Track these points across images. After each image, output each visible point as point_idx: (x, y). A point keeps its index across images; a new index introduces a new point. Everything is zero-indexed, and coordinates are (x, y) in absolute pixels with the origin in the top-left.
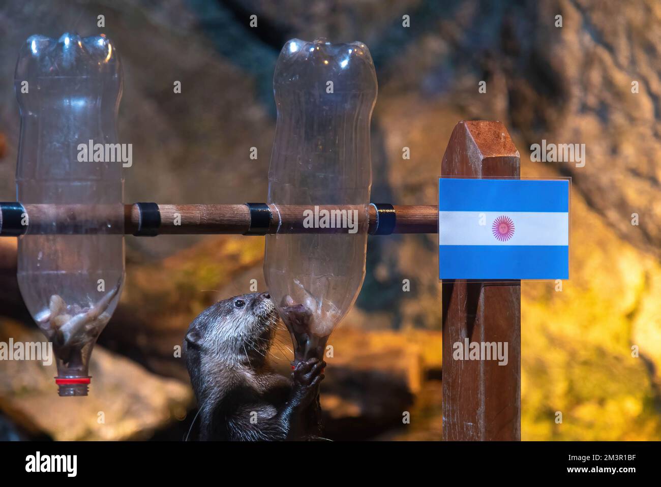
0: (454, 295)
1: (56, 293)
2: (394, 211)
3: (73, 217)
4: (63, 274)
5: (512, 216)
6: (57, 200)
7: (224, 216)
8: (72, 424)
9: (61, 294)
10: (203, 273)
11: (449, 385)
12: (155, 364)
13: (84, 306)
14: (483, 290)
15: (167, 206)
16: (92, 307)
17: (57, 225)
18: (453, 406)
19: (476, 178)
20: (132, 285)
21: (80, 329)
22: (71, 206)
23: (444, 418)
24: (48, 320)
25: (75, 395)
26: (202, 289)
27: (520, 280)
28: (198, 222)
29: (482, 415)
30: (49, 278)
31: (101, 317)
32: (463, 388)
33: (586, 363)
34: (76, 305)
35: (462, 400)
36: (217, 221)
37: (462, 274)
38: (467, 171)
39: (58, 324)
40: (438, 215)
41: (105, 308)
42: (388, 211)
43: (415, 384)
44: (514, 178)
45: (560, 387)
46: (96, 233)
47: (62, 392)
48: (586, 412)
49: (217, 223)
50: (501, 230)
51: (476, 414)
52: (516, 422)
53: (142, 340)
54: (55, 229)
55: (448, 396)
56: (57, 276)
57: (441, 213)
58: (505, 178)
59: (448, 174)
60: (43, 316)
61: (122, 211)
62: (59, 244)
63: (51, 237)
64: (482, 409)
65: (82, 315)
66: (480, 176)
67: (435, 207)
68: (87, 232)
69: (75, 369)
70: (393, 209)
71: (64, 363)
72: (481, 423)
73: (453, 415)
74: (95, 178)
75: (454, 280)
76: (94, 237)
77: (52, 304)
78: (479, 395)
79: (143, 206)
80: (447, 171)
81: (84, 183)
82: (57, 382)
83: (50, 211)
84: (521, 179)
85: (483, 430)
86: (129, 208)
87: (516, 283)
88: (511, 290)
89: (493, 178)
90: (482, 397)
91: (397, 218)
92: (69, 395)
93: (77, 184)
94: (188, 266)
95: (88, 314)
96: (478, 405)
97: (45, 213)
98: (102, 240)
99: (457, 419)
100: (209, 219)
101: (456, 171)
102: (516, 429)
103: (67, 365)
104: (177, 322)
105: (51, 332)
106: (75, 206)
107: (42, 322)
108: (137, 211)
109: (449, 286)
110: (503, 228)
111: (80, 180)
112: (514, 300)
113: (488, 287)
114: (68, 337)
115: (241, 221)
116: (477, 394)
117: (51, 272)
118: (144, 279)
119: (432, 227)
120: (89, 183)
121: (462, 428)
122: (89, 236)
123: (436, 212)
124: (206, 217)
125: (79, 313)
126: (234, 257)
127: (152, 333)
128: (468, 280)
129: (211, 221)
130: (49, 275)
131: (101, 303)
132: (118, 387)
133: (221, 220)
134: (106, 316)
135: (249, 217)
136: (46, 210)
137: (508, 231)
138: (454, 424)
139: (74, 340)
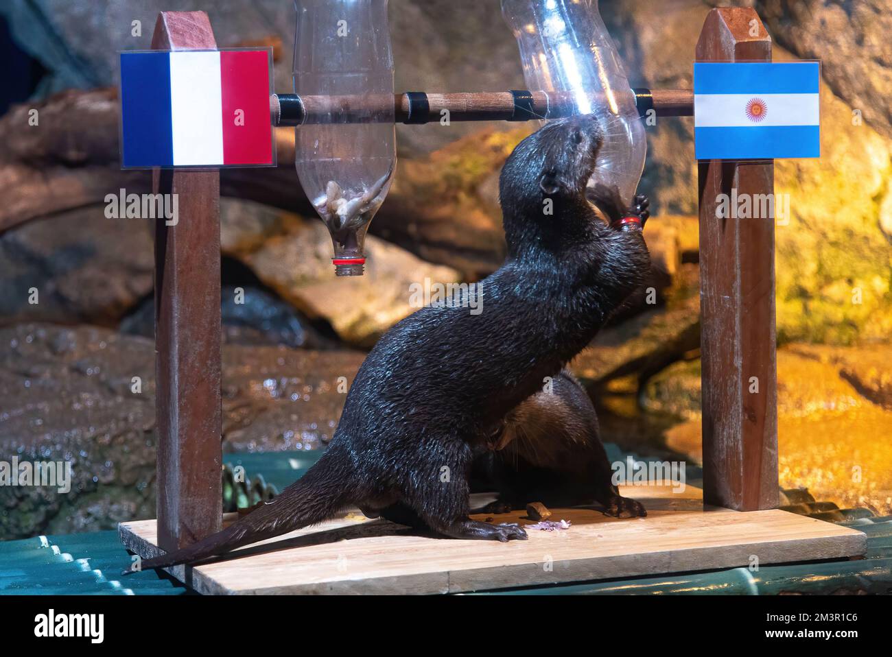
0: (709, 175)
1: (332, 179)
2: (651, 95)
3: (346, 107)
4: (337, 161)
5: (765, 98)
6: (332, 91)
7: (489, 103)
8: (348, 311)
9: (336, 179)
10: (469, 165)
11: (706, 261)
12: (424, 250)
13: (359, 191)
14: (737, 169)
15: (435, 95)
16: (366, 192)
17: (332, 115)
18: (710, 280)
19: (729, 62)
20: (402, 178)
21: (354, 213)
22: (344, 97)
23: (701, 293)
24: (325, 205)
25: (351, 274)
26: (467, 178)
27: (773, 159)
28: (465, 109)
29: (738, 289)
30: (325, 164)
31: (375, 200)
32: (719, 264)
33: (834, 244)
34: (351, 191)
35: (718, 275)
36: (482, 108)
37: (717, 155)
38: (721, 56)
39: (334, 208)
40: (693, 98)
41: (377, 193)
42: (645, 95)
43: (671, 267)
44: (766, 61)
45: (811, 267)
46: (368, 122)
47: (339, 273)
48: (836, 290)
49: (482, 110)
50: (754, 112)
51: (733, 287)
52: (771, 294)
53: (412, 229)
54: (330, 118)
55: (706, 272)
56: (333, 162)
57: (696, 96)
58: (757, 62)
59: (703, 58)
60: (319, 201)
61: (393, 100)
62: (334, 132)
63: (327, 126)
64: (738, 282)
65: (356, 199)
66: (733, 60)
67: (690, 90)
68: (359, 121)
69: (352, 250)
70: (650, 93)
71: (341, 245)
72: (738, 296)
73: (710, 289)
74: (367, 69)
75: (709, 160)
76: (367, 125)
77: (328, 189)
78: (735, 270)
79: (412, 95)
80: (701, 56)
81: (356, 75)
82: (334, 262)
83: (324, 101)
84: (773, 63)
85: (739, 302)
86: (399, 98)
87: (769, 162)
88: (765, 169)
89: (746, 62)
90: (738, 272)
91: (655, 102)
92: (346, 275)
93: (350, 75)
94: (455, 159)
95: (362, 199)
96: (734, 278)
97: (320, 104)
98: (375, 129)
99: (714, 294)
100: (475, 107)
101: (710, 56)
102: (771, 302)
103: (343, 246)
104: (445, 211)
105: (327, 216)
106: (348, 97)
107: (319, 206)
108: (407, 101)
109: (704, 166)
110: (756, 110)
111: (352, 72)
112: (768, 178)
113: (742, 166)
114: (344, 221)
115: (505, 108)
116: (733, 268)
117: (327, 159)
118: (412, 171)
119: (688, 110)
120: (361, 75)
121: (719, 301)
122: (362, 124)
123: (691, 95)
124: (471, 105)
125: (354, 197)
126: (497, 149)
127: (422, 222)
128: (723, 160)
129: (476, 109)
130: (325, 162)
131: (374, 188)
132: (390, 275)
133: (487, 107)
134: (379, 201)
135: (512, 104)
136: (321, 101)
137: (761, 113)
138: (711, 297)
139: (349, 224)
